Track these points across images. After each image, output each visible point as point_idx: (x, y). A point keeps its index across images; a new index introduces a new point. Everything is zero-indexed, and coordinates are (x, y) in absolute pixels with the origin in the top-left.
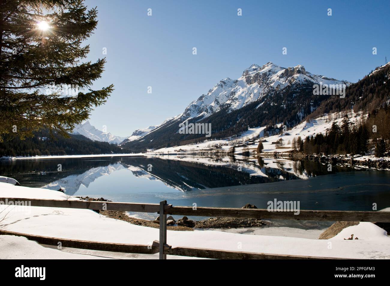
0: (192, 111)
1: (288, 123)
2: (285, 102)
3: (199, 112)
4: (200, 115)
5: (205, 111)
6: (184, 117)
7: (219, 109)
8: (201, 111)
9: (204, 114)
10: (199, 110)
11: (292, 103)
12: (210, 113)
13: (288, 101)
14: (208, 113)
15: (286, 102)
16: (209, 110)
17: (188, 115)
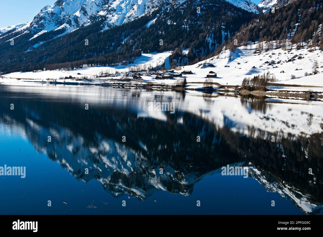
0: (47, 21)
1: (195, 50)
2: (187, 21)
3: (58, 24)
4: (60, 28)
5: (67, 23)
6: (35, 28)
7: (89, 22)
8: (61, 21)
9: (66, 27)
10: (57, 20)
11: (197, 24)
12: (74, 26)
13: (192, 20)
14: (71, 26)
15: (190, 21)
16: (73, 23)
17: (42, 27)
